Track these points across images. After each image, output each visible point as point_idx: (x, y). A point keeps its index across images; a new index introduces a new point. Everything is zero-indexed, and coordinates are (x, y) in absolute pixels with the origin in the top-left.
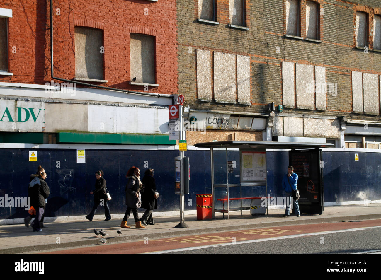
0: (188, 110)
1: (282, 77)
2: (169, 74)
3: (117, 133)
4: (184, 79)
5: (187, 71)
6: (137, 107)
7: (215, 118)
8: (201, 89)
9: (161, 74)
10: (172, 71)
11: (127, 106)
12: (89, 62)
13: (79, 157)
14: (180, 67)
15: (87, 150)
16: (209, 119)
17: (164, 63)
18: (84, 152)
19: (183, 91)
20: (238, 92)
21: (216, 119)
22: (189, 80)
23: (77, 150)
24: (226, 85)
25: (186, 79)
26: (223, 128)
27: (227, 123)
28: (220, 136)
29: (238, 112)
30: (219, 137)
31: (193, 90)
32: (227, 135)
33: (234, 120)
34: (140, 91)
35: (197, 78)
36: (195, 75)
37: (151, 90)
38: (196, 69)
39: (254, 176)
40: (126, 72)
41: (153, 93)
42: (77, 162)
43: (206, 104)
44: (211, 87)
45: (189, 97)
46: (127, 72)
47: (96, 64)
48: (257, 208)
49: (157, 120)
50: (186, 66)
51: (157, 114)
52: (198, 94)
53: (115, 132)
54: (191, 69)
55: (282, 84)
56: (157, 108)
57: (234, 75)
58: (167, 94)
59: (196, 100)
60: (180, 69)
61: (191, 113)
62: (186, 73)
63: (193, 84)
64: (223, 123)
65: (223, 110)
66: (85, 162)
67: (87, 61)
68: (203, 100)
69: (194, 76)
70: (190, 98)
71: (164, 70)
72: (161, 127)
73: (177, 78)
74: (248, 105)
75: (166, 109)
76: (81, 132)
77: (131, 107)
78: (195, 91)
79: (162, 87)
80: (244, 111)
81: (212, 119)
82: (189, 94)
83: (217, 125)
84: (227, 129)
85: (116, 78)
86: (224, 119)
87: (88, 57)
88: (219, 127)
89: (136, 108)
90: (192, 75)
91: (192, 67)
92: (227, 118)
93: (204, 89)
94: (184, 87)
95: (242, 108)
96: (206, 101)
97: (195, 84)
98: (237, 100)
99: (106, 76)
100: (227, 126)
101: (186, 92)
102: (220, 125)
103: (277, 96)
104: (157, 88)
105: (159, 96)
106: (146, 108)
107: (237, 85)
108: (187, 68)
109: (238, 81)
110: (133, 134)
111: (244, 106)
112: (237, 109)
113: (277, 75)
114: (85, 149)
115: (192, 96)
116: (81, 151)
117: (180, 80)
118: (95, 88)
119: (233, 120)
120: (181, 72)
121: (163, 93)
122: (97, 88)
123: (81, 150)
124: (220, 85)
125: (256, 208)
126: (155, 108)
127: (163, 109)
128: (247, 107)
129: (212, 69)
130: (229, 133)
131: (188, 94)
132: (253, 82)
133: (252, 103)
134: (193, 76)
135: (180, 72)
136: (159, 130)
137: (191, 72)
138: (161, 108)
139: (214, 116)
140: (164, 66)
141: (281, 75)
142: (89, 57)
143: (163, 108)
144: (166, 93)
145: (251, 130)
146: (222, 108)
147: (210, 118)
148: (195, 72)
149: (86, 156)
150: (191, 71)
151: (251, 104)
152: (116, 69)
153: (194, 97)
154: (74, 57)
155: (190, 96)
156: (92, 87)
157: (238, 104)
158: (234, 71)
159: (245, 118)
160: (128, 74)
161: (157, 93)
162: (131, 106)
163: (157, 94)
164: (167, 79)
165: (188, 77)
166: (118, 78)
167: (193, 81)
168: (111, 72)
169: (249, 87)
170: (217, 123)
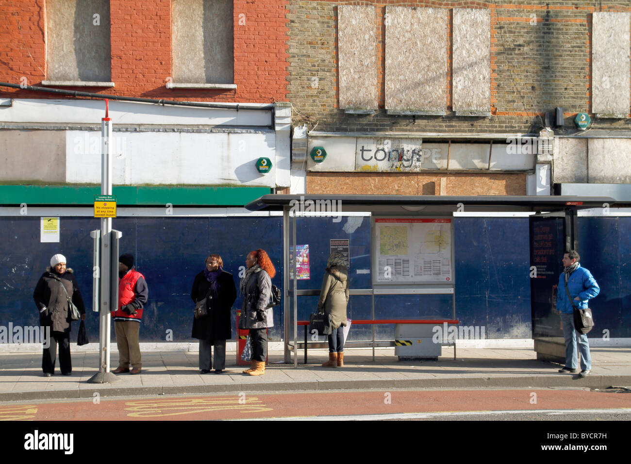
0: (303, 133)
1: (591, 48)
2: (266, 61)
3: (131, 184)
4: (303, 69)
5: (311, 52)
6: (180, 132)
7: (381, 147)
8: (348, 89)
9: (246, 63)
10: (274, 55)
11: (157, 132)
12: (80, 49)
13: (45, 231)
14: (293, 46)
15: (62, 218)
16: (363, 150)
17: (253, 40)
18: (57, 222)
19: (301, 94)
20: (454, 89)
21: (383, 150)
22: (318, 71)
23: (41, 218)
24: (420, 76)
25: (309, 70)
26: (407, 170)
27: (415, 159)
28: (399, 187)
29: (452, 134)
30: (397, 188)
31: (327, 92)
32: (421, 184)
33: (439, 150)
34: (195, 99)
35: (338, 65)
36: (333, 61)
37: (221, 96)
38: (337, 47)
39: (412, 273)
40: (161, 63)
41: (225, 102)
42: (41, 242)
43: (361, 119)
44: (375, 82)
45: (316, 106)
46: (163, 63)
47: (96, 53)
48: (411, 343)
49: (228, 157)
50: (310, 43)
51: (229, 144)
52: (341, 99)
53: (128, 182)
54: (322, 48)
55: (591, 66)
56: (229, 133)
57: (443, 54)
58: (260, 102)
59: (336, 111)
60: (293, 51)
61: (310, 140)
62: (309, 56)
63: (328, 80)
64: (405, 157)
65: (409, 131)
66: (59, 241)
67: (77, 48)
68: (351, 112)
69: (330, 62)
70: (316, 110)
71: (254, 55)
72: (238, 171)
73: (286, 68)
74: (484, 118)
75: (250, 133)
76: (50, 184)
77: (165, 133)
78: (333, 92)
79: (248, 89)
80: (470, 131)
81: (370, 150)
82: (318, 101)
83: (387, 162)
84: (418, 170)
85: (137, 76)
86: (405, 150)
87: (79, 40)
88: (394, 167)
89: (178, 133)
90: (325, 60)
91: (326, 43)
92: (414, 147)
93: (356, 89)
94: (303, 87)
95: (465, 125)
96: (360, 112)
97: (334, 79)
98: (450, 108)
99: (113, 75)
100: (417, 166)
101: (308, 96)
102: (397, 164)
103: (575, 94)
104: (235, 92)
105: (237, 108)
106: (200, 132)
107: (451, 73)
108: (311, 47)
109: (455, 66)
110: (171, 186)
111: (472, 119)
112: (452, 126)
113: (575, 45)
114: (60, 217)
115: (325, 105)
116: (50, 220)
117: (293, 73)
118: (89, 99)
119: (434, 151)
120: (294, 55)
121: (249, 102)
122: (94, 98)
123: (50, 218)
124: (401, 77)
125: (408, 344)
126: (224, 132)
127: (242, 133)
128: (481, 121)
129: (381, 44)
130: (426, 180)
131: (314, 101)
132: (498, 66)
133: (494, 113)
134: (327, 62)
135: (294, 57)
136: (233, 176)
137: (324, 55)
138: (237, 133)
139: (377, 144)
140: (254, 46)
141: (588, 45)
142: (81, 40)
143: (244, 131)
144: (256, 102)
145: (489, 171)
146: (407, 125)
147: (365, 149)
148: (334, 54)
149: (61, 231)
150: (324, 51)
151: (490, 114)
152: (136, 60)
153: (329, 106)
154: (42, 42)
155: (319, 104)
156: (83, 97)
157: (452, 116)
158: (444, 44)
159: (469, 145)
160: (165, 68)
161: (235, 102)
162: (166, 131)
163: (235, 104)
164: (260, 73)
165: (314, 66)
166: (141, 76)
167: (328, 74)
168: (125, 66)
169: (487, 77)
170: (387, 159)
